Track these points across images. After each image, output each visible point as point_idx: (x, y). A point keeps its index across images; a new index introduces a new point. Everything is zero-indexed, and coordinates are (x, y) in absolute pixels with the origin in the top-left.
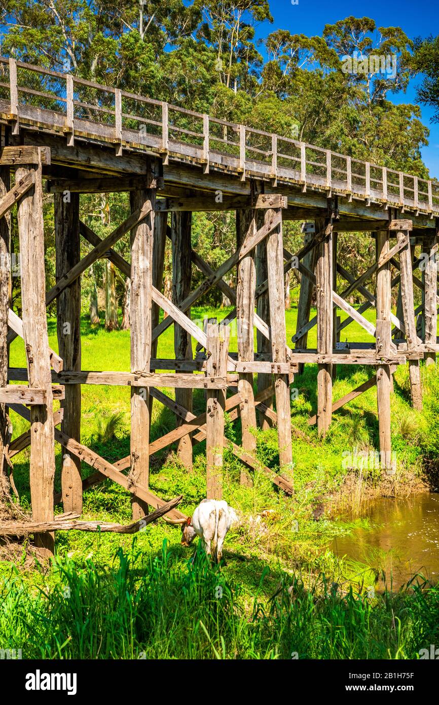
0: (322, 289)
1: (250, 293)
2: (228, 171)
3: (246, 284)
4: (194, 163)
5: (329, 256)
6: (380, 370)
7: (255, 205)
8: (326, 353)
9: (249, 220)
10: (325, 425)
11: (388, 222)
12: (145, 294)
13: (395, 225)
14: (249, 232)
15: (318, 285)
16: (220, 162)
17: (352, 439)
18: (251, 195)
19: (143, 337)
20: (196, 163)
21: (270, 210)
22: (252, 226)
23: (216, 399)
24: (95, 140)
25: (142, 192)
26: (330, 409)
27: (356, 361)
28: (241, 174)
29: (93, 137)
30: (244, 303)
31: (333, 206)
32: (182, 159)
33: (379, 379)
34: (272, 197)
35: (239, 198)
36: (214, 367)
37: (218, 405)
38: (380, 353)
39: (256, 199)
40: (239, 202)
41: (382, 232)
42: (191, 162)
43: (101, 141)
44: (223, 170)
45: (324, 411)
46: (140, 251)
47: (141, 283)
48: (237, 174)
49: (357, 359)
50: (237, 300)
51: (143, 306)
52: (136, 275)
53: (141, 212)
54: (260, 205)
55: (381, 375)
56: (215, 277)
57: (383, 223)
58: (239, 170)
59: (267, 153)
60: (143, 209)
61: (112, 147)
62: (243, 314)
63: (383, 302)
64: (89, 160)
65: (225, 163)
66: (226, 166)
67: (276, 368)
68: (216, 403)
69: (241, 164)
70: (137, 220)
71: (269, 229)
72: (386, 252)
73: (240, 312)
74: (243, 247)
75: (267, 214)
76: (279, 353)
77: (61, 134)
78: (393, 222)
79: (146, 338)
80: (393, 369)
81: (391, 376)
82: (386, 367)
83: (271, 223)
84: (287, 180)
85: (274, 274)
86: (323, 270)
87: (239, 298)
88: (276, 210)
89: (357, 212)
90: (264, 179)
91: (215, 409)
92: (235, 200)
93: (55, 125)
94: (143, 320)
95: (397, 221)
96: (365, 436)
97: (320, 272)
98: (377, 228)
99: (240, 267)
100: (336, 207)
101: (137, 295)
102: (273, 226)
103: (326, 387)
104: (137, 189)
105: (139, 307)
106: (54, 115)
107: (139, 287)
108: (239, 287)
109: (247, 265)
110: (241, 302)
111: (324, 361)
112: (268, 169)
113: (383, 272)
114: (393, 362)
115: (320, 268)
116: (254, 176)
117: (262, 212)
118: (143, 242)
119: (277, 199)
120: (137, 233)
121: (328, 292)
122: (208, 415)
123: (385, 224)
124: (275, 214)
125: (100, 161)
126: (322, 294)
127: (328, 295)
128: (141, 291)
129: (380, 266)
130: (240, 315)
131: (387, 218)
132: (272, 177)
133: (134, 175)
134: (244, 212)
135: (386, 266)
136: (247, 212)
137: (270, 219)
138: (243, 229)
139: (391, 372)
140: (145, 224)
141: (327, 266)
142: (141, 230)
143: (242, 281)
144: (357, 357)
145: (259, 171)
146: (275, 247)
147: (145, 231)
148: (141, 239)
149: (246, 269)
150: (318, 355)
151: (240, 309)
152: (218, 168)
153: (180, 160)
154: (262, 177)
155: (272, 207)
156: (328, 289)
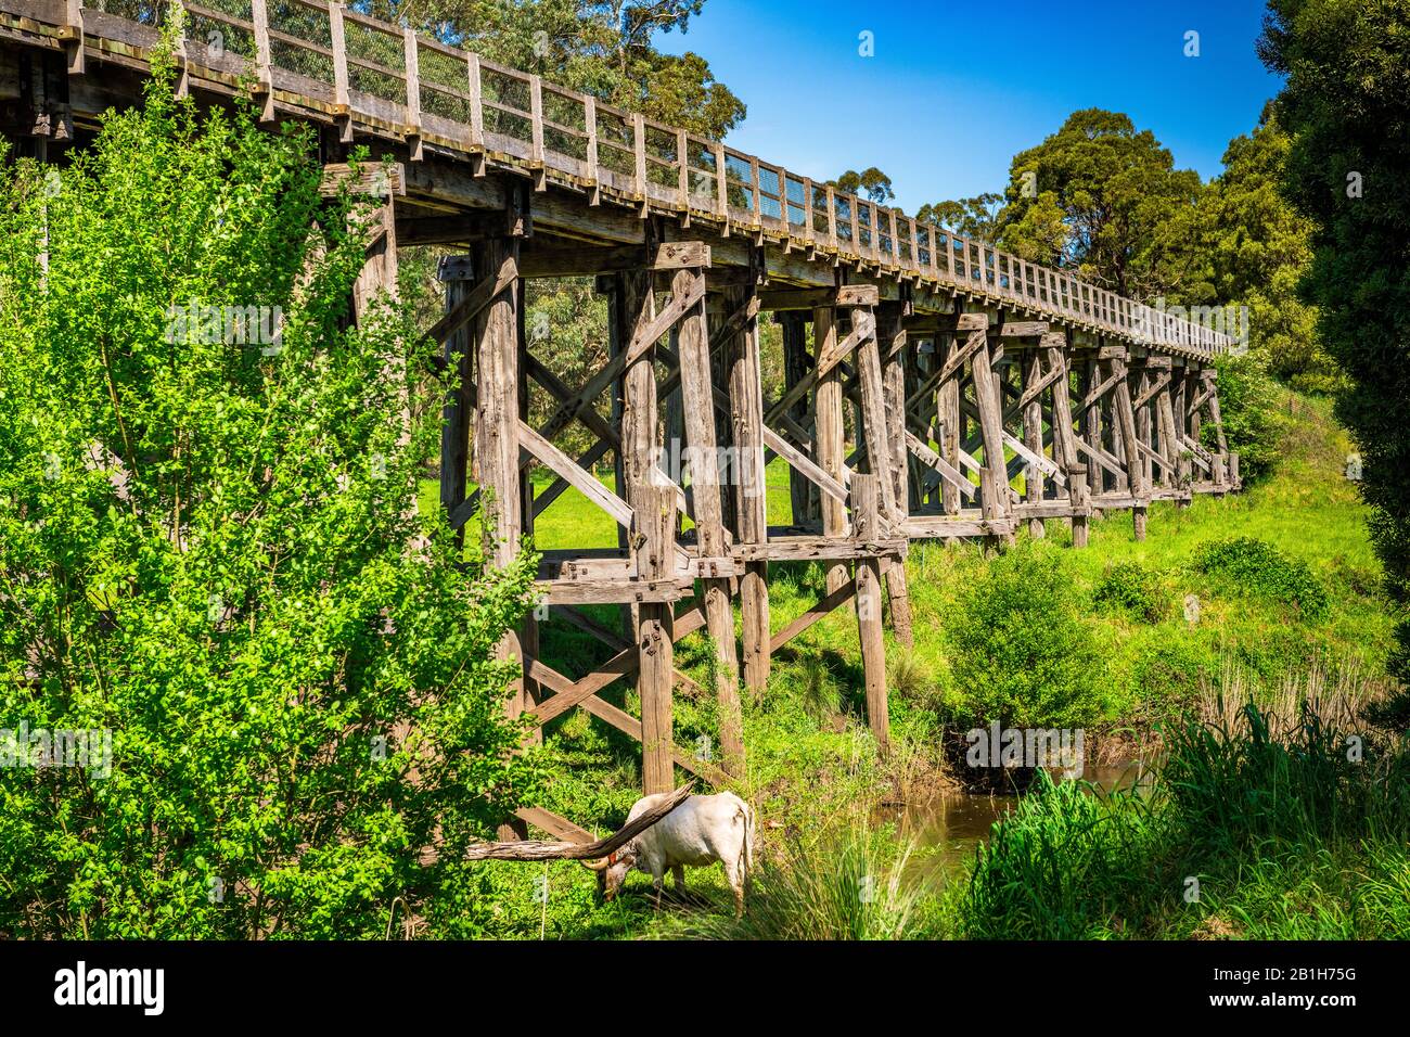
0: (744, 420)
1: (649, 429)
2: (621, 199)
3: (640, 413)
4: (575, 188)
5: (754, 357)
6: (862, 568)
7: (653, 263)
8: (757, 541)
9: (642, 292)
10: (760, 679)
11: (834, 291)
12: (510, 433)
13: (848, 296)
14: (643, 314)
15: (736, 412)
16: (610, 184)
17: (812, 703)
18: (645, 245)
19: (508, 513)
20: (579, 186)
21: (683, 272)
22: (649, 303)
23: (658, 622)
24: (446, 148)
25: (497, 242)
26: (767, 649)
27: (816, 554)
28: (640, 204)
29: (443, 143)
30: (638, 447)
31: (757, 262)
32: (560, 180)
33: (860, 586)
34: (686, 248)
35: (622, 251)
36: (653, 563)
37: (663, 633)
38: (862, 537)
39: (655, 252)
40: (622, 258)
41: (823, 311)
42: (572, 184)
43: (454, 151)
44: (614, 198)
45: (757, 651)
46: (497, 354)
47: (502, 413)
48: (632, 205)
49: (819, 550)
50: (625, 443)
51: (505, 454)
52: (491, 399)
53: (497, 279)
54: (663, 262)
55: (865, 577)
56: (580, 402)
57: (824, 293)
58: (638, 197)
59: (673, 166)
60: (502, 275)
61: (466, 160)
62: (637, 469)
63: (829, 442)
64: (430, 185)
65: (616, 186)
66: (618, 191)
67: (707, 566)
68: (658, 629)
69: (639, 186)
70: (490, 294)
71: (684, 307)
72: (831, 348)
73: (632, 467)
74: (633, 342)
75: (676, 278)
76: (712, 540)
77: (402, 139)
78: (843, 291)
79: (513, 516)
80: (886, 565)
81: (883, 578)
82: (872, 563)
83: (687, 296)
84: (700, 214)
85: (696, 391)
86: (744, 384)
87: (629, 440)
88: (694, 271)
89: (789, 272)
90: (670, 214)
91: (657, 639)
92: (614, 255)
93: (394, 122)
94: (507, 482)
95: (852, 288)
96: (833, 697)
97: (739, 387)
98: (814, 303)
99: (628, 381)
100: (762, 264)
101: (494, 435)
102: (691, 302)
103: (759, 605)
104: (488, 237)
105: (499, 459)
106: (391, 106)
107: (497, 421)
108: (627, 418)
109: (642, 378)
110: (632, 447)
111: (755, 557)
112: (674, 195)
113: (827, 387)
114: (889, 551)
115: (739, 380)
116: (656, 208)
117: (667, 277)
118: (502, 335)
119: (696, 250)
120: (490, 318)
121: (756, 426)
122: (643, 652)
123: (828, 295)
124: (693, 280)
125: (445, 187)
126: (745, 429)
127: (757, 431)
128: (502, 427)
129: (821, 375)
130: (631, 471)
131: (833, 284)
132: (681, 209)
133: (488, 211)
134: (632, 277)
135: (832, 375)
136: (638, 276)
137: (685, 289)
138: (632, 308)
139: (882, 572)
140: (504, 303)
141: (752, 377)
142: (497, 313)
143: (633, 408)
144: (819, 546)
145: (662, 198)
146: (696, 340)
147: (504, 314)
148: (497, 331)
149: (641, 384)
150: (742, 545)
151: (631, 460)
152: (608, 194)
153: (556, 182)
154: (666, 211)
155: (686, 265)
156: (756, 420)
